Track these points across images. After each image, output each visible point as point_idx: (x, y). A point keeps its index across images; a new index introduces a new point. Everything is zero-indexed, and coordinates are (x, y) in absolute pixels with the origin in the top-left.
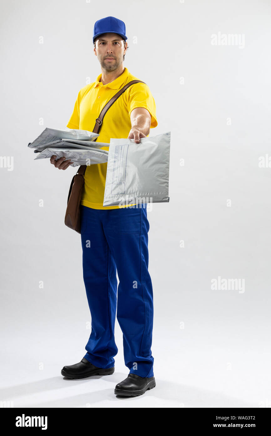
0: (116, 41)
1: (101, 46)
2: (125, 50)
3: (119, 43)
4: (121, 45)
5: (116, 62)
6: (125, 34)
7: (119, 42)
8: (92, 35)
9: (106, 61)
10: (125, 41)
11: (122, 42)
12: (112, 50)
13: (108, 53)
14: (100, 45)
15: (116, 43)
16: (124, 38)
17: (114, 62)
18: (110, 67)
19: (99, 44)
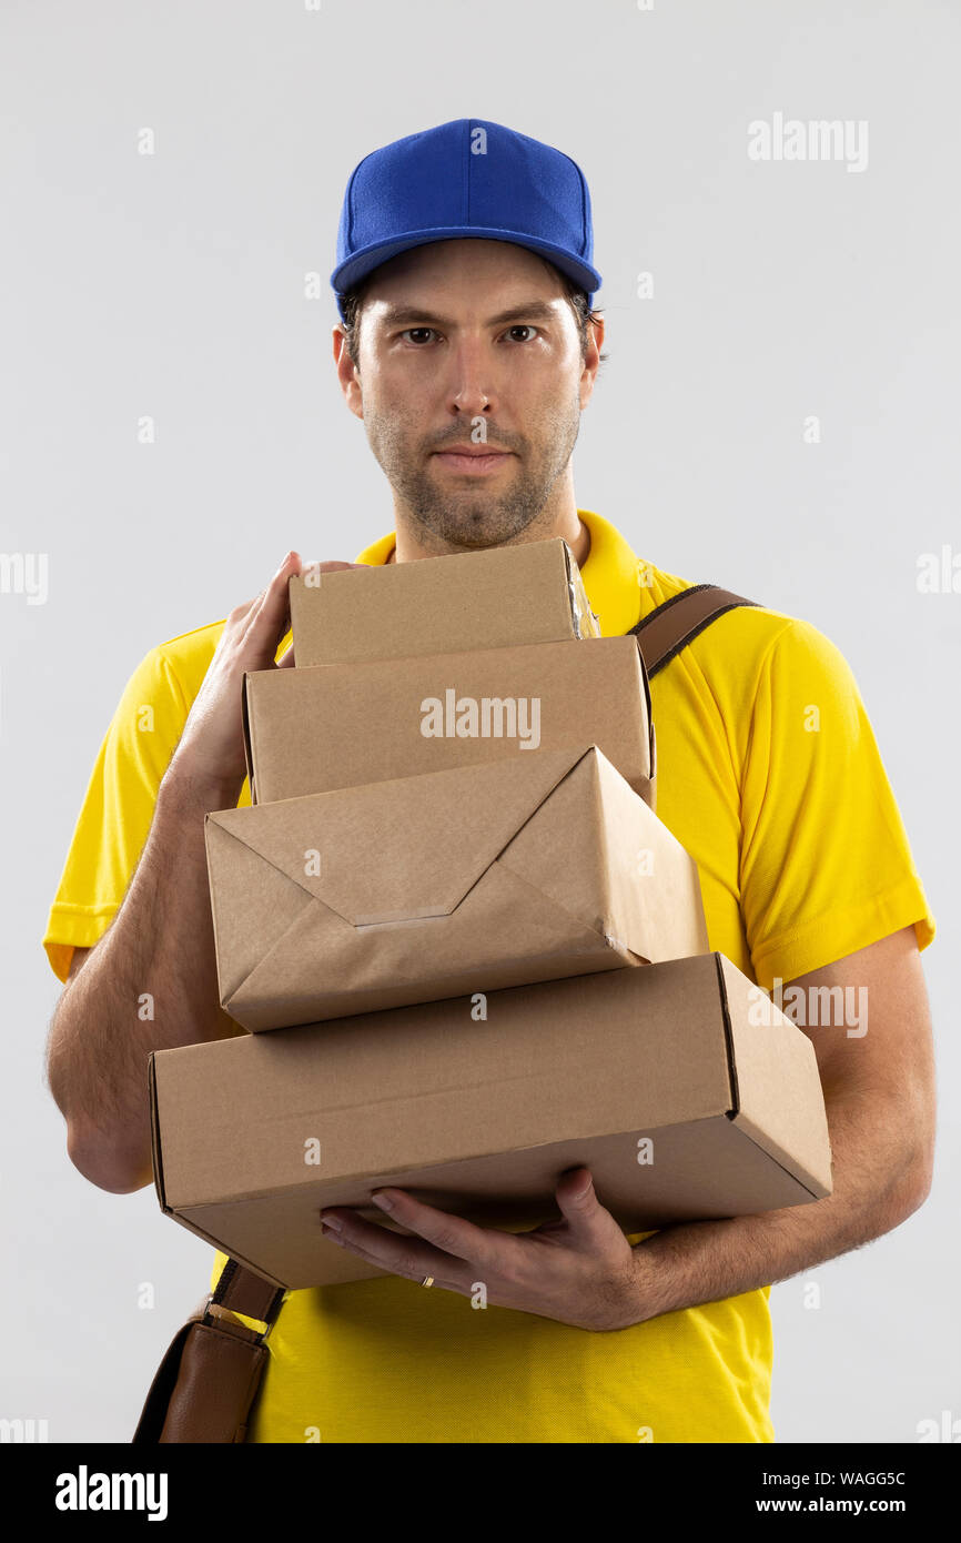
0: (521, 322)
1: (400, 355)
2: (584, 377)
3: (540, 332)
4: (559, 346)
5: (525, 478)
6: (584, 248)
7: (546, 327)
8: (329, 254)
9: (438, 470)
10: (588, 300)
11: (563, 311)
12: (487, 392)
13: (456, 409)
14: (398, 347)
15: (519, 334)
16: (579, 284)
17: (503, 475)
18: (477, 518)
19: (385, 342)
